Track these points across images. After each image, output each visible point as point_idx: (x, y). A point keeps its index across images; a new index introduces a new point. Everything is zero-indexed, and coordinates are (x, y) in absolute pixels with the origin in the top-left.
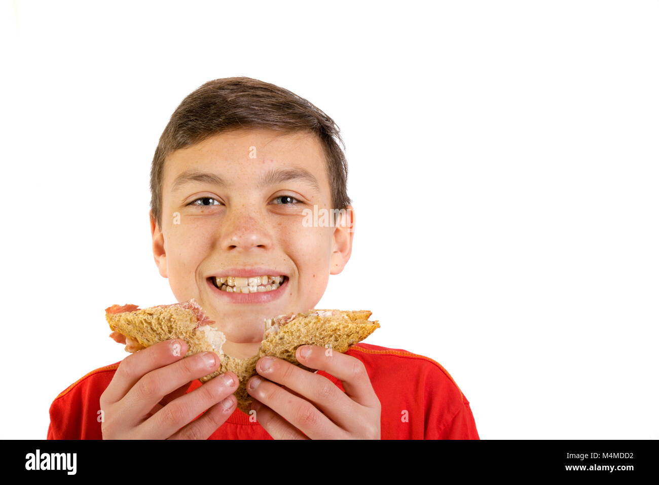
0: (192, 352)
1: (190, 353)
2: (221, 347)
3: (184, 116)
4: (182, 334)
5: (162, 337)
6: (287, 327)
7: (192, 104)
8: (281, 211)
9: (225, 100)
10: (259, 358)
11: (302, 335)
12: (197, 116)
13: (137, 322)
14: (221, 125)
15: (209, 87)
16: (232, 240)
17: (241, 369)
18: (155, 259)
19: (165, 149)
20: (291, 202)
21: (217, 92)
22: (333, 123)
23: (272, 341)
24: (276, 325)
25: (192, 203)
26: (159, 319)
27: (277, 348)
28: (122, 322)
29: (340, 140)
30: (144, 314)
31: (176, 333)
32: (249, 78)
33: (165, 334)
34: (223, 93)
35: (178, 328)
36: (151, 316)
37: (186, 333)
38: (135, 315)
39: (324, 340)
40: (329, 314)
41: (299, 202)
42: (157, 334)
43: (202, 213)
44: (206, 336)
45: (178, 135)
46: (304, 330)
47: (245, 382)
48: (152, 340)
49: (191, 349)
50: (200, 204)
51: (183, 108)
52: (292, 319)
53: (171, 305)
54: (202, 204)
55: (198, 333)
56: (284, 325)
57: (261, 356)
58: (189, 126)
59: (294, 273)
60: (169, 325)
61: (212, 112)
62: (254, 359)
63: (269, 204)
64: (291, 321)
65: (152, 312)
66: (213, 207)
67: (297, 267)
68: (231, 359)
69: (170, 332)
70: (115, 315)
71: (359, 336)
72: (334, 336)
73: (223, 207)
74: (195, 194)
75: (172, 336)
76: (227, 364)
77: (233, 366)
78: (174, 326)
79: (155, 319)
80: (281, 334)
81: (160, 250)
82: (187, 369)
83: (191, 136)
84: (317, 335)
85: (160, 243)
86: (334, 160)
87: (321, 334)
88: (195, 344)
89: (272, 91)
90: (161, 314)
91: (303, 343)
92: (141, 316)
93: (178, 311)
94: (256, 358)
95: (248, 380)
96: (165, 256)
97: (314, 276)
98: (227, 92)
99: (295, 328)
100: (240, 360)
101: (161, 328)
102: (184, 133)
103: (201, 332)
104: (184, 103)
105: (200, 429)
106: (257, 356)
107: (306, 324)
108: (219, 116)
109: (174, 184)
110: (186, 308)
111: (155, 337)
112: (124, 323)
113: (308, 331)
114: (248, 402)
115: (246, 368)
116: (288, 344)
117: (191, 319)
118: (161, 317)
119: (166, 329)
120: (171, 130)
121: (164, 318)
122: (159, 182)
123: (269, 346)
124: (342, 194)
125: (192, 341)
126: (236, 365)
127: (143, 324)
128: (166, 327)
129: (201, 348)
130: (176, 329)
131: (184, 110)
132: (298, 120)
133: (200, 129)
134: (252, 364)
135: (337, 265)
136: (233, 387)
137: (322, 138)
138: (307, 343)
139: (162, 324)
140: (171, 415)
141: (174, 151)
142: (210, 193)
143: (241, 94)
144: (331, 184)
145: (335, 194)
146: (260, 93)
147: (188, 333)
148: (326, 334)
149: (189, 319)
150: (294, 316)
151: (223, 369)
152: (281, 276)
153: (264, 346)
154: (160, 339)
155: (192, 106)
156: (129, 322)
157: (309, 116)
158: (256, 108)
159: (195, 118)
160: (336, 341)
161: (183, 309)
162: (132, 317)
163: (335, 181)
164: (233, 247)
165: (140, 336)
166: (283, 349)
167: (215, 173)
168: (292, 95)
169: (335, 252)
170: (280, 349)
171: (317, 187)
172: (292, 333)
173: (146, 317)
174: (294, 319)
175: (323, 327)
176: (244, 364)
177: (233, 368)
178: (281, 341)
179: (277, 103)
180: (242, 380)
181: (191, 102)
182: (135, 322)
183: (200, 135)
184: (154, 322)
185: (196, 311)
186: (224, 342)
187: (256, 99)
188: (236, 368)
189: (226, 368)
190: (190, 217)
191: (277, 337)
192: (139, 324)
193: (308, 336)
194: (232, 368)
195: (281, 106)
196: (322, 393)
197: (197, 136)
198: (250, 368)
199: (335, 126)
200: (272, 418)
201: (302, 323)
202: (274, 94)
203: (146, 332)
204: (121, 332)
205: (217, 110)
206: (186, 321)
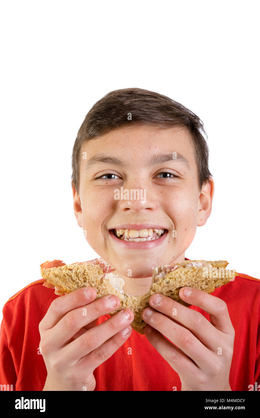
0: (101, 294)
1: (100, 295)
2: (122, 288)
3: (94, 116)
4: (93, 282)
5: (79, 285)
6: (171, 274)
7: (99, 108)
8: (162, 183)
9: (122, 104)
10: (150, 296)
11: (183, 281)
12: (103, 116)
13: (61, 275)
14: (119, 122)
15: (111, 95)
16: (127, 204)
17: (137, 304)
18: (75, 214)
19: (81, 139)
20: (170, 177)
21: (118, 99)
22: (199, 119)
23: (160, 284)
24: (163, 273)
25: (100, 177)
26: (76, 273)
27: (164, 289)
28: (52, 276)
29: (204, 132)
30: (66, 270)
31: (89, 282)
32: (139, 89)
33: (82, 283)
34: (121, 99)
35: (90, 279)
36: (71, 271)
37: (96, 282)
38: (60, 270)
39: (198, 284)
40: (200, 264)
41: (175, 176)
42: (76, 283)
43: (106, 184)
44: (111, 283)
45: (90, 130)
46: (184, 277)
47: (140, 313)
48: (73, 287)
49: (100, 292)
50: (105, 178)
51: (93, 110)
52: (175, 269)
53: (85, 262)
54: (107, 178)
55: (104, 281)
56: (169, 272)
57: (151, 294)
58: (98, 123)
59: (172, 227)
60: (84, 277)
61: (113, 113)
62: (147, 296)
63: (153, 178)
64: (174, 270)
65: (72, 268)
66: (114, 180)
67: (174, 223)
68: (129, 298)
69: (85, 282)
70: (47, 270)
71: (223, 282)
72: (205, 281)
73: (121, 180)
74: (101, 171)
75: (87, 284)
76: (127, 301)
77: (131, 302)
78: (87, 278)
79: (74, 273)
80: (168, 279)
81: (78, 208)
82: (97, 309)
83: (99, 130)
84: (193, 280)
85: (79, 203)
86: (200, 146)
87: (196, 280)
88: (103, 289)
89: (155, 97)
90: (78, 269)
91: (183, 286)
92: (64, 271)
93: (89, 267)
94: (148, 295)
95: (142, 311)
96: (81, 212)
97: (186, 229)
98: (124, 99)
99: (177, 275)
100: (135, 298)
101: (79, 279)
102: (94, 128)
103: (107, 280)
104: (94, 107)
105: (106, 348)
106: (148, 294)
107: (186, 273)
108: (118, 116)
109: (87, 165)
110: (95, 264)
111: (75, 285)
112: (53, 276)
113: (186, 278)
114: (143, 326)
115: (141, 303)
116: (172, 286)
117: (99, 272)
118: (78, 272)
119: (82, 280)
120: (85, 126)
121: (80, 272)
122: (78, 162)
123: (158, 287)
124: (205, 170)
125: (100, 287)
126: (133, 301)
127: (66, 277)
128: (82, 278)
129: (107, 291)
130: (89, 279)
131: (94, 112)
132: (175, 119)
133: (104, 125)
134: (145, 300)
135: (201, 220)
136: (130, 320)
137: (191, 130)
138: (186, 286)
139: (79, 276)
140: (86, 342)
141: (88, 141)
142: (112, 171)
143: (134, 100)
144: (197, 163)
145: (200, 170)
146: (148, 99)
147: (97, 282)
148: (200, 280)
149: (98, 272)
150: (176, 267)
151: (124, 305)
152: (162, 229)
153: (154, 287)
154: (78, 286)
155: (99, 109)
156: (56, 275)
157: (183, 116)
158: (146, 110)
159: (101, 117)
160: (207, 284)
161: (93, 265)
162: (58, 272)
163: (200, 162)
164: (127, 209)
165: (64, 285)
166: (168, 290)
167: (115, 157)
168: (170, 100)
169: (200, 210)
170: (165, 290)
171: (188, 166)
172: (175, 279)
173: (67, 272)
174: (176, 269)
175: (198, 274)
176: (139, 300)
177: (132, 303)
178: (167, 284)
179: (160, 106)
180: (138, 311)
181: (99, 107)
182: (60, 275)
183: (105, 130)
184: (73, 275)
185: (102, 265)
186: (123, 285)
187: (145, 103)
188: (133, 303)
189: (126, 304)
190: (99, 187)
191: (165, 282)
192: (63, 277)
193: (186, 281)
194: (130, 303)
195: (163, 108)
196: (197, 324)
197: (103, 131)
198: (144, 302)
199: (200, 121)
200: (159, 340)
201: (183, 272)
202: (158, 99)
203: (68, 281)
204: (51, 283)
205: (116, 112)
206: (96, 274)
